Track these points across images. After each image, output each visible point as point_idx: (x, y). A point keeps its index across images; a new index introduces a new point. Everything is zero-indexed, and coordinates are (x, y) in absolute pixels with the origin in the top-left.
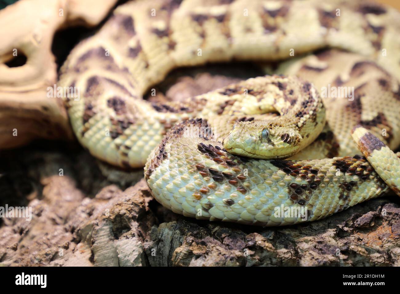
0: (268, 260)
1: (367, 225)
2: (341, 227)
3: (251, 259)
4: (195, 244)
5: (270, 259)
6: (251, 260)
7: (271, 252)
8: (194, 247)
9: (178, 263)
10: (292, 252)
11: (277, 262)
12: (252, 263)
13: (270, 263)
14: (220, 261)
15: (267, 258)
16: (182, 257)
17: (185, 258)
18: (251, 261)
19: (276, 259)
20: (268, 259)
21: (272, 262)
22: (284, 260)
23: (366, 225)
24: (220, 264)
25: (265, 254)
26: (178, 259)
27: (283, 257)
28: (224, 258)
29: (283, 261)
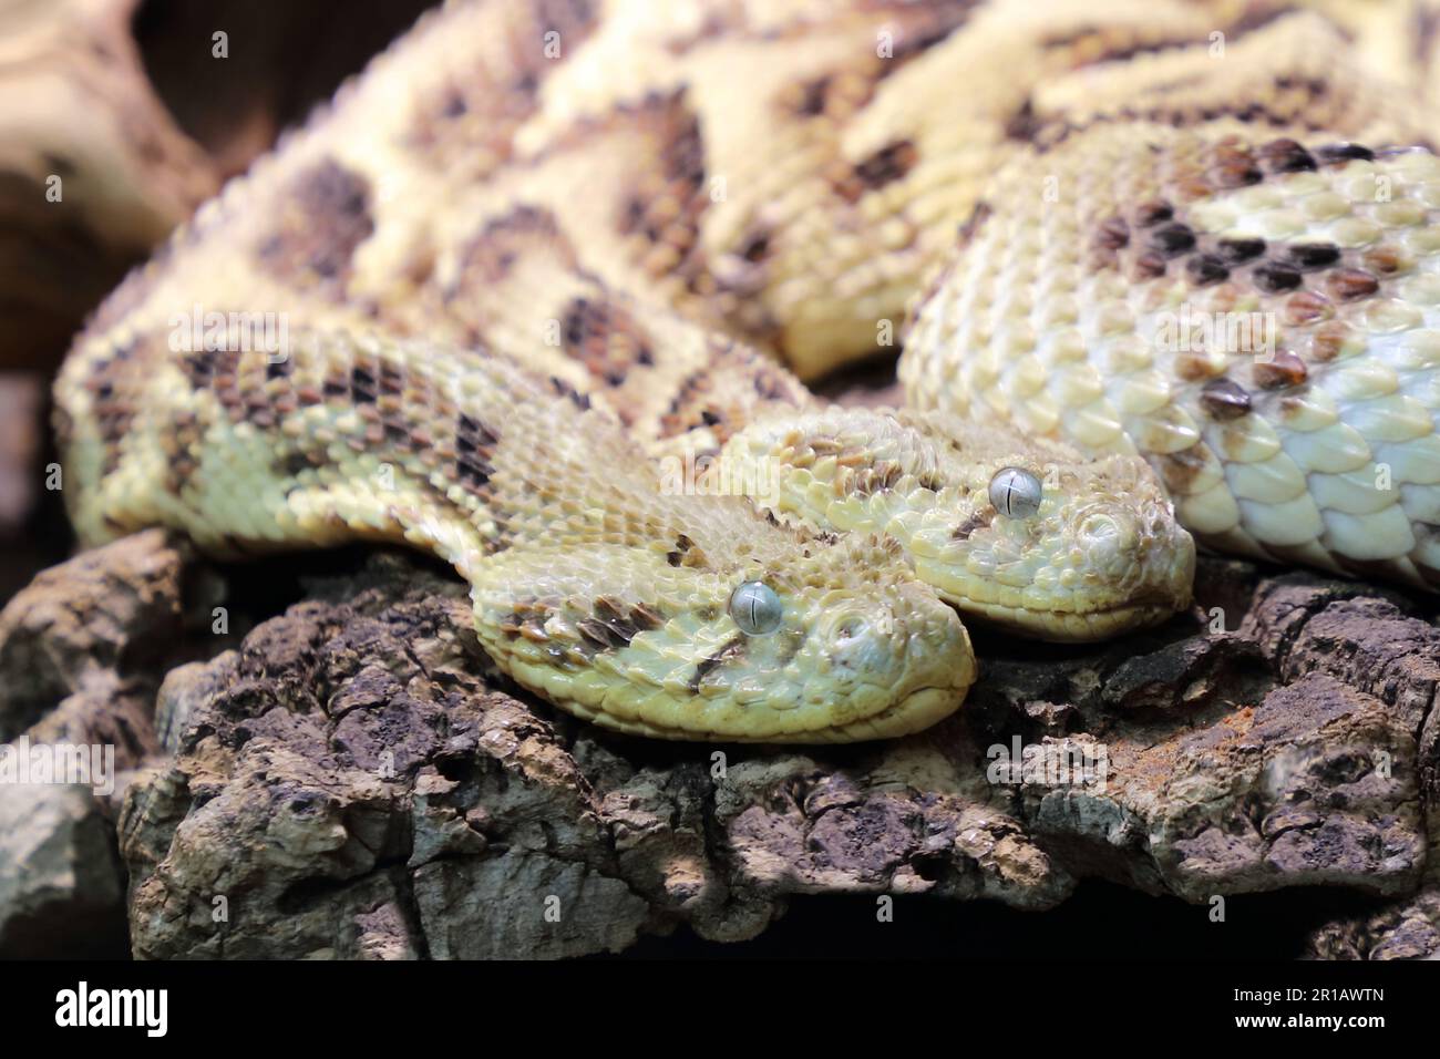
0: (535, 832)
1: (1161, 696)
2: (1014, 701)
3: (431, 817)
4: (214, 743)
5: (546, 826)
6: (428, 825)
7: (545, 788)
8: (206, 759)
9: (136, 843)
10: (684, 802)
11: (581, 847)
12: (436, 839)
13: (544, 845)
14: (243, 810)
15: (526, 820)
16: (152, 813)
17: (162, 815)
18: (429, 830)
19: (577, 830)
20: (537, 827)
21: (552, 843)
22: (623, 835)
23: (1155, 696)
24: (238, 825)
25: (515, 796)
26: (137, 824)
27: (622, 821)
28: (264, 800)
29: (619, 844)
